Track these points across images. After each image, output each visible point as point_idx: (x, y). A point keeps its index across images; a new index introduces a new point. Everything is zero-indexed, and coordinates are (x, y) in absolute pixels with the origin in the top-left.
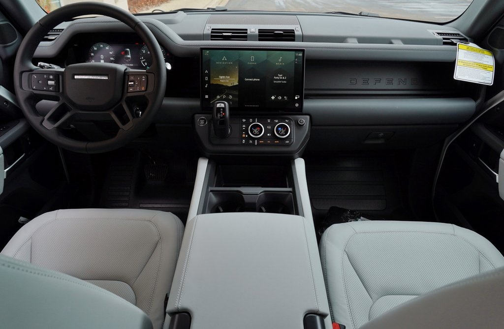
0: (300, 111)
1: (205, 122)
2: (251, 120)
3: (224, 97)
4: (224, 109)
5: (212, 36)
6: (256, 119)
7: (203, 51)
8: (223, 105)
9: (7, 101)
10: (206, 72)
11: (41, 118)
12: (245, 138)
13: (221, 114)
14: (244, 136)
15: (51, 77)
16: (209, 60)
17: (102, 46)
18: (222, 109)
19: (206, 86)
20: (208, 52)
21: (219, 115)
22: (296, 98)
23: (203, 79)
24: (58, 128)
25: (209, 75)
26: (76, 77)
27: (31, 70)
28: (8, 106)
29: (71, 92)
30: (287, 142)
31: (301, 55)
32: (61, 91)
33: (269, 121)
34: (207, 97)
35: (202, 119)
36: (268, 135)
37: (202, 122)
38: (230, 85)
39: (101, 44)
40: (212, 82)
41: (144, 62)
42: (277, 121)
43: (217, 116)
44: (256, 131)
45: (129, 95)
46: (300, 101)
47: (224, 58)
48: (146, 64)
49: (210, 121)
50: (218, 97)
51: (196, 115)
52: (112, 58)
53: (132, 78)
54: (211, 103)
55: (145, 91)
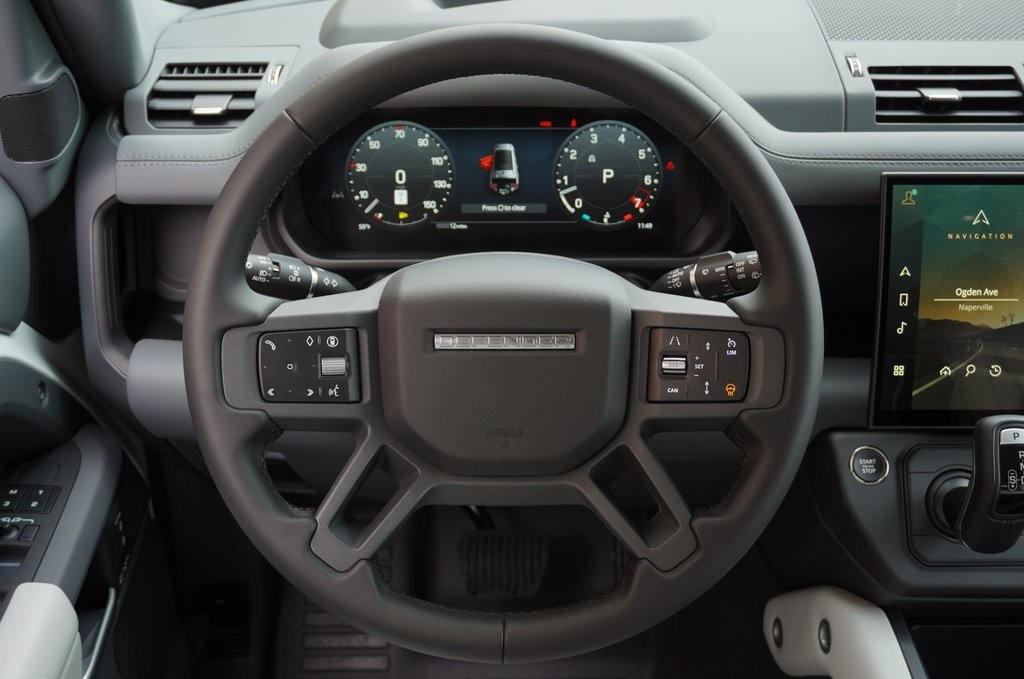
1: (880, 467)
3: (971, 370)
5: (883, 103)
7: (896, 188)
10: (905, 272)
11: (300, 519)
13: (1020, 473)
15: (332, 342)
16: (919, 227)
17: (400, 134)
19: (900, 331)
20: (914, 192)
21: (1012, 479)
23: (890, 299)
24: (373, 560)
25: (913, 287)
26: (441, 342)
27: (257, 321)
32: (367, 398)
34: (899, 371)
35: (866, 454)
37: (867, 467)
38: (996, 324)
39: (399, 127)
40: (923, 314)
41: (571, 198)
43: (1005, 480)
47: (982, 218)
48: (579, 203)
49: (902, 464)
50: (946, 371)
51: (838, 437)
52: (440, 184)
53: (675, 341)
54: (914, 393)
55: (742, 400)
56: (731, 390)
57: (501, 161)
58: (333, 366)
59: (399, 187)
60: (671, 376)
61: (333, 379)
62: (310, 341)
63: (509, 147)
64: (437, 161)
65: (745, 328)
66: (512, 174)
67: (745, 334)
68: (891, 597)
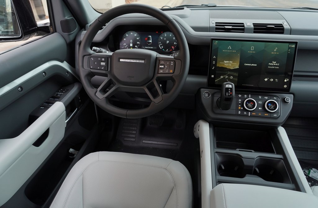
0: (287, 91)
1: (209, 95)
2: (246, 95)
3: (227, 77)
4: (231, 89)
5: (216, 29)
6: (250, 95)
7: (213, 41)
8: (230, 86)
9: (68, 72)
10: (214, 57)
11: (95, 90)
12: (240, 110)
13: (229, 93)
14: (240, 108)
15: (103, 59)
16: (217, 49)
17: (132, 33)
18: (230, 89)
19: (213, 68)
20: (217, 42)
21: (227, 94)
22: (285, 81)
23: (211, 62)
24: (107, 98)
25: (216, 60)
26: (121, 60)
27: (90, 55)
28: (68, 75)
29: (117, 72)
30: (275, 115)
31: (294, 46)
32: (109, 70)
33: (260, 98)
34: (213, 76)
35: (207, 93)
36: (260, 108)
37: (207, 95)
38: (232, 68)
39: (132, 32)
40: (218, 65)
41: (161, 46)
42: (266, 98)
43: (226, 95)
44: (250, 105)
45: (159, 75)
46: (289, 84)
47: (230, 47)
48: (162, 47)
49: (213, 95)
50: (222, 77)
51: (202, 89)
52: (138, 43)
53: (162, 62)
54: (216, 81)
55: (173, 73)
56: (171, 71)
57: (149, 39)
58: (103, 64)
59: (131, 43)
60: (161, 68)
61: (103, 66)
62: (99, 59)
63: (150, 36)
64: (138, 38)
65: (175, 60)
66: (151, 41)
67: (175, 61)
68: (210, 120)
